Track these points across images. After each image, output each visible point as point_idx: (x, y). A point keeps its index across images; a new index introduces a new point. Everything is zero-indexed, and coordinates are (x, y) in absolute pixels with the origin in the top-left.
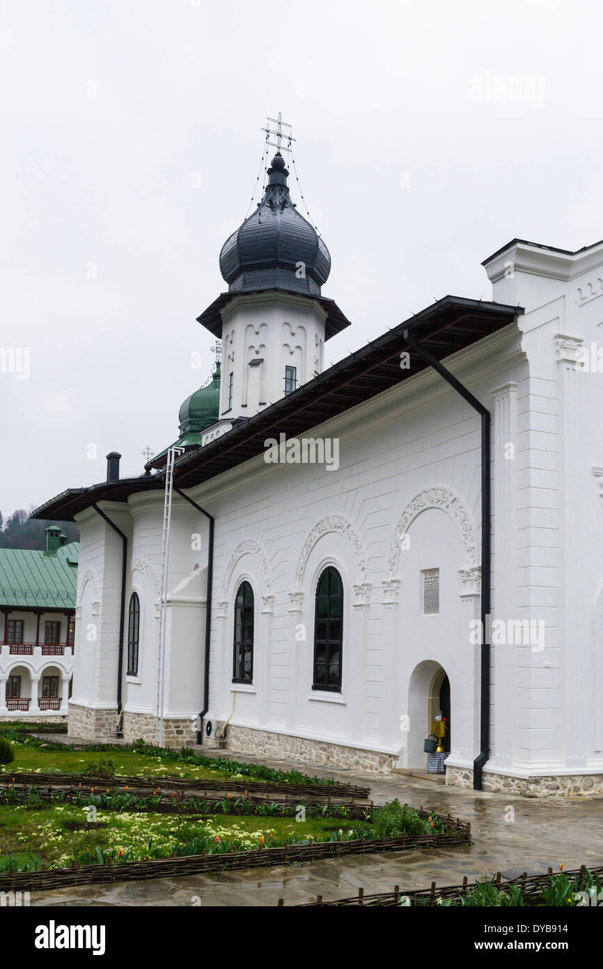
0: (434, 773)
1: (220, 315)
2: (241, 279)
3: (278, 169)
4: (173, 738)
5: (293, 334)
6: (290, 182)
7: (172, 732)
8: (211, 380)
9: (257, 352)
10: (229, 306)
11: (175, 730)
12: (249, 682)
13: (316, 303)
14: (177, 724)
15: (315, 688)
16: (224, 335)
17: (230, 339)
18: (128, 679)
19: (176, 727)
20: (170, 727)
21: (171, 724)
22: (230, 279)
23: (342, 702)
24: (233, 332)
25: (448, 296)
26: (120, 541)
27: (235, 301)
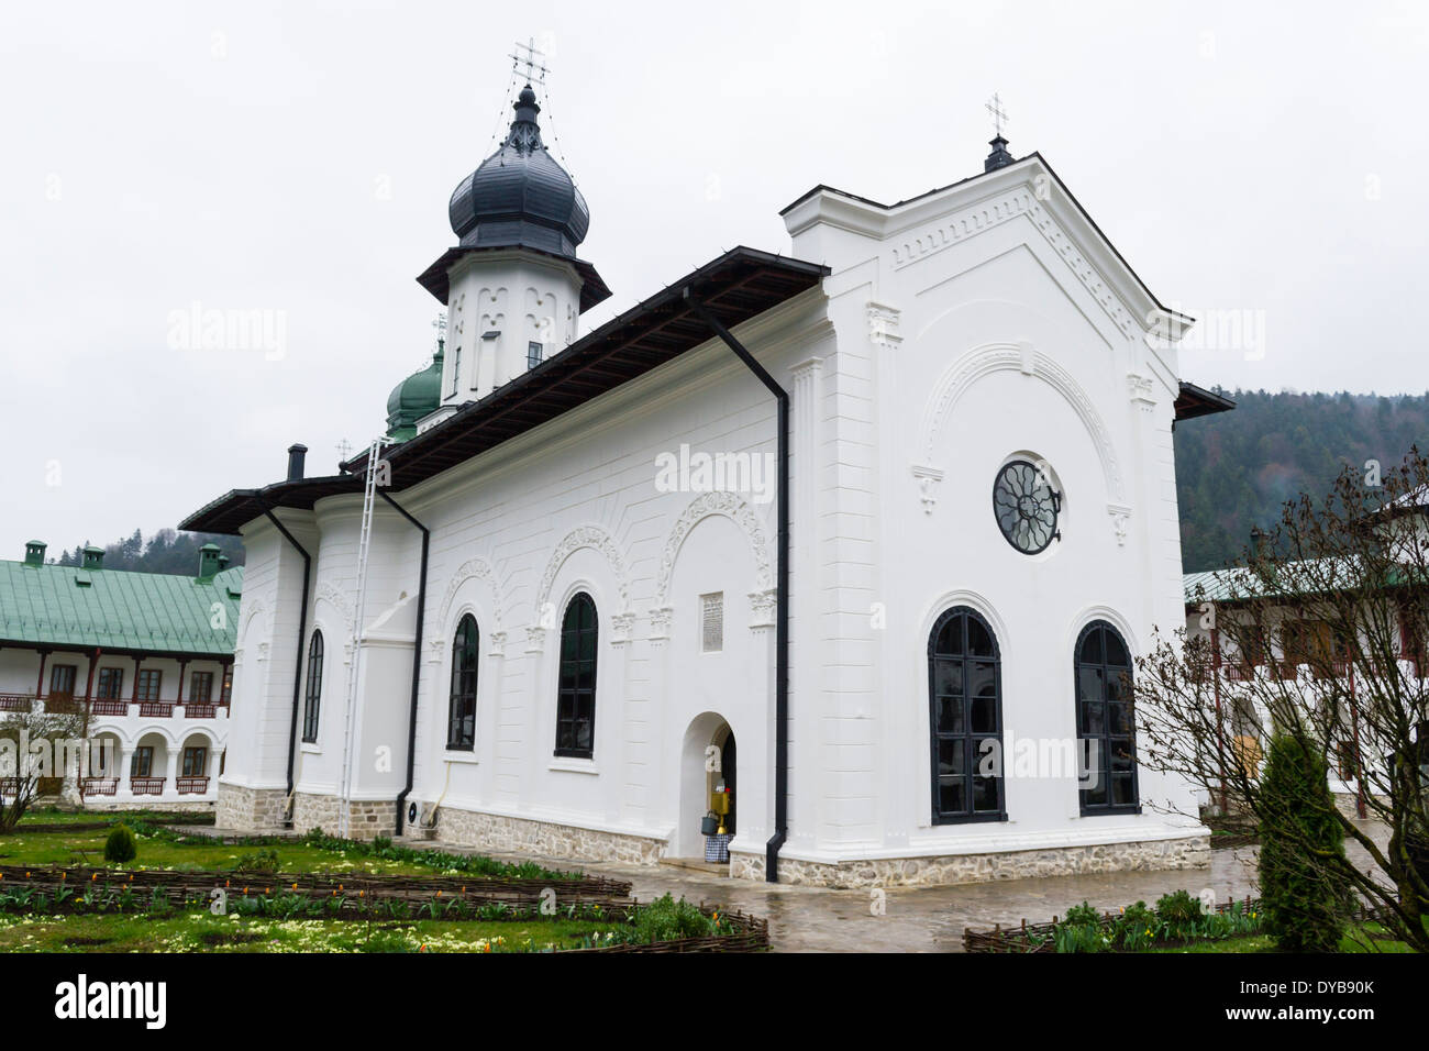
0: (714, 863)
1: (447, 275)
2: (476, 231)
3: (527, 104)
4: (362, 827)
5: (540, 303)
6: (541, 120)
7: (362, 819)
8: (432, 362)
9: (493, 323)
10: (459, 264)
11: (366, 815)
12: (470, 748)
13: (570, 266)
14: (368, 808)
15: (558, 753)
16: (451, 301)
17: (458, 305)
18: (302, 747)
19: (367, 812)
20: (359, 811)
21: (360, 807)
22: (461, 232)
23: (593, 771)
24: (463, 296)
25: (739, 247)
26: (302, 561)
27: (467, 258)
